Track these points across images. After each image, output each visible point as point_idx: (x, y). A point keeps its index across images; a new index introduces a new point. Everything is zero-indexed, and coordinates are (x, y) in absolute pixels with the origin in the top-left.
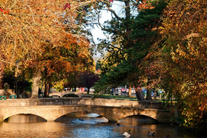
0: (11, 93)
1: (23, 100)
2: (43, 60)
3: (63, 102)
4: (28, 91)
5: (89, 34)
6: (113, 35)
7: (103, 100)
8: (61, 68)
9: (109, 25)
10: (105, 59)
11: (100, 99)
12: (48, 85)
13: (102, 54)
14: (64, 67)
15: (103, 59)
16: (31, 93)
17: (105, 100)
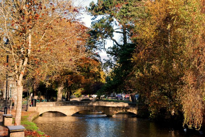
0: (43, 98)
1: (51, 102)
2: (65, 75)
3: (78, 104)
4: (54, 97)
5: (98, 56)
6: (115, 57)
7: (105, 102)
8: (78, 80)
9: (112, 50)
10: (109, 74)
11: (103, 102)
12: (69, 93)
13: (107, 70)
14: (80, 80)
15: (108, 74)
16: (57, 99)
17: (107, 102)
